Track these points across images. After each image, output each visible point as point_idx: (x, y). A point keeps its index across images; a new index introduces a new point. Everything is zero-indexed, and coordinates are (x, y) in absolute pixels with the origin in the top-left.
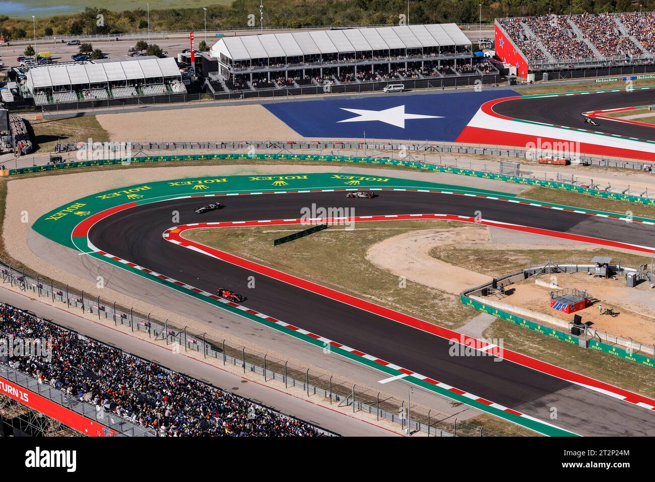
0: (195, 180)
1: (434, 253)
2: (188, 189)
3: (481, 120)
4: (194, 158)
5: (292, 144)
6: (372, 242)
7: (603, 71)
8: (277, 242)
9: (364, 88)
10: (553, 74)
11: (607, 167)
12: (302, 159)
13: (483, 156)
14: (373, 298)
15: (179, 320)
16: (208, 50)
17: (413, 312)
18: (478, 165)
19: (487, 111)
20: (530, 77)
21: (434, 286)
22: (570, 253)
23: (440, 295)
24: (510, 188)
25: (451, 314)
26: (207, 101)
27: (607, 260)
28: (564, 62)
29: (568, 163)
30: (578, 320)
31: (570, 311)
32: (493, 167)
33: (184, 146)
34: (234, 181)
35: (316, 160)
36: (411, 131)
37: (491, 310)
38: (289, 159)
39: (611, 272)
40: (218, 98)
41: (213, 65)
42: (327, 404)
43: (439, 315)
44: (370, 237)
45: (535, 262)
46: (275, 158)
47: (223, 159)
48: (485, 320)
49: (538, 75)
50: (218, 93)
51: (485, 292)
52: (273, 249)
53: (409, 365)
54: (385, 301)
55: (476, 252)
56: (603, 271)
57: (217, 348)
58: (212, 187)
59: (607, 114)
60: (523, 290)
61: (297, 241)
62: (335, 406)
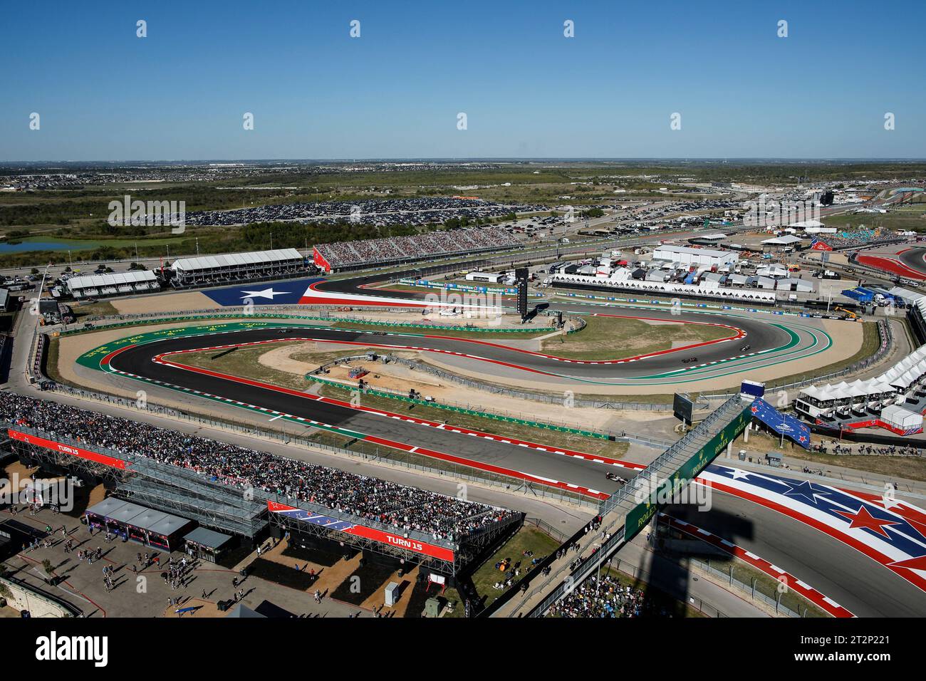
0: (168, 331)
1: (291, 357)
2: (164, 336)
3: (310, 293)
4: (167, 320)
5: (217, 310)
6: (261, 354)
7: (365, 267)
8: (213, 358)
9: (252, 281)
10: (342, 270)
11: (370, 311)
12: (223, 317)
13: (311, 309)
14: (262, 381)
15: (164, 402)
16: (170, 266)
17: (283, 385)
18: (309, 314)
19: (312, 288)
20: (332, 272)
21: (293, 372)
22: (356, 351)
23: (295, 376)
24: (326, 323)
25: (302, 385)
26: (171, 291)
27: (373, 353)
28: (347, 263)
29: (352, 310)
30: (361, 381)
31: (358, 378)
32: (317, 314)
33: (161, 314)
34: (188, 330)
35: (230, 317)
36: (277, 300)
37: (320, 381)
38: (216, 318)
39: (375, 358)
40: (177, 289)
41: (173, 274)
42: (244, 434)
43: (296, 386)
44: (260, 352)
45: (340, 357)
46: (209, 317)
47: (182, 320)
48: (318, 386)
49: (335, 271)
50: (177, 287)
51: (317, 373)
52: (211, 361)
53: (283, 411)
54: (269, 381)
55: (311, 354)
56: (372, 358)
57: (184, 413)
58: (177, 334)
59: (367, 286)
60: (334, 371)
61: (223, 357)
62: (248, 435)
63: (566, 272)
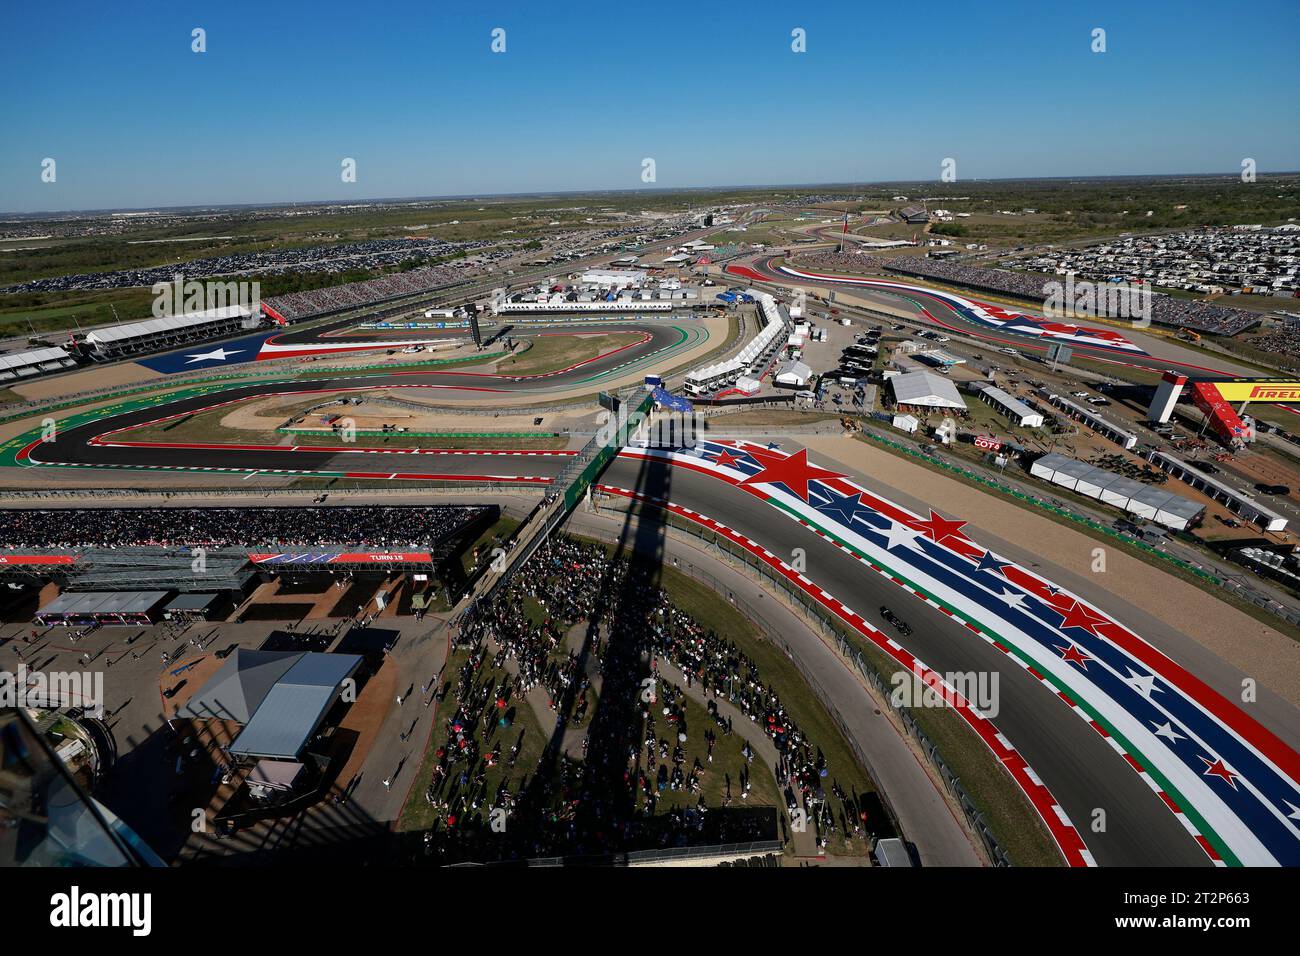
0: (101, 410)
1: (257, 414)
2: (97, 416)
3: (266, 348)
4: (95, 398)
5: (160, 379)
6: (223, 416)
7: (323, 315)
8: (165, 430)
9: (195, 344)
10: (298, 321)
11: (334, 358)
12: (169, 386)
13: (272, 365)
14: (229, 443)
15: (115, 484)
16: (85, 338)
17: (254, 443)
18: (270, 369)
19: (268, 343)
20: (287, 324)
21: (262, 428)
22: (324, 399)
23: (265, 432)
24: (289, 376)
25: (273, 439)
26: (93, 367)
27: (342, 398)
28: (303, 314)
29: (315, 359)
30: (334, 426)
31: (330, 423)
32: (278, 369)
33: (86, 393)
34: (126, 406)
35: (177, 385)
36: (229, 360)
37: (292, 432)
38: (161, 388)
39: (345, 402)
40: (101, 363)
41: (92, 347)
42: (218, 497)
43: (268, 441)
44: (220, 414)
45: (309, 406)
46: (152, 389)
47: (116, 396)
48: (291, 436)
49: (291, 323)
50: (100, 360)
51: (287, 425)
52: (164, 433)
53: (257, 467)
54: (238, 442)
55: (279, 408)
56: (342, 402)
57: (142, 490)
58: (113, 412)
59: (328, 335)
60: (308, 420)
61: (178, 427)
62: (222, 497)
63: (513, 302)
